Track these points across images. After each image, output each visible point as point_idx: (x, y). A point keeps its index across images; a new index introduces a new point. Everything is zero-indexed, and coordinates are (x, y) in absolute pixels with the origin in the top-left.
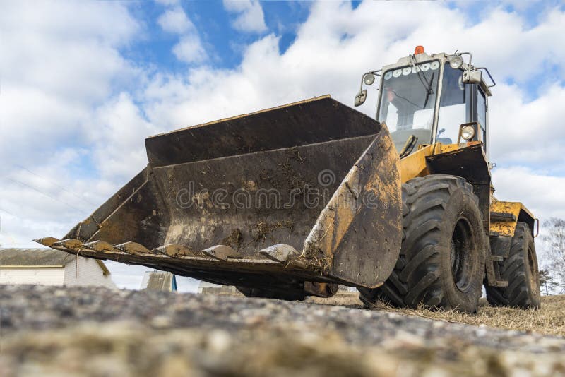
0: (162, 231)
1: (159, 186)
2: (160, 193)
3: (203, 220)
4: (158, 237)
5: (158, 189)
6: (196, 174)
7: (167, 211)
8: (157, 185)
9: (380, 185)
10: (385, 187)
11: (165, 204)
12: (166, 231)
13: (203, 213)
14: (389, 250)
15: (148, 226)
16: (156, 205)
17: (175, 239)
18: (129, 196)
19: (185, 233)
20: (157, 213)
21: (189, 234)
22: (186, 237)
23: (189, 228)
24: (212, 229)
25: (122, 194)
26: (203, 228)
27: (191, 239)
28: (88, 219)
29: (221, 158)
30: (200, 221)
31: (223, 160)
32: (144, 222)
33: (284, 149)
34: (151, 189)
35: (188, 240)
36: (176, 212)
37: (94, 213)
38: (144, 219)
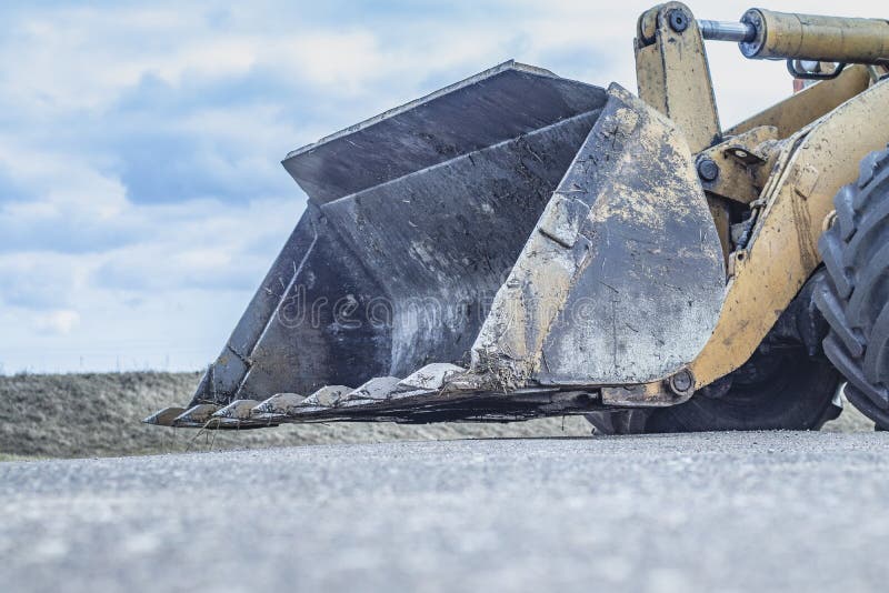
0: (380, 334)
1: (346, 239)
2: (352, 254)
3: (445, 292)
4: (373, 348)
5: (344, 245)
6: (397, 207)
7: (379, 287)
8: (339, 239)
9: (634, 198)
10: (648, 196)
11: (368, 273)
12: (389, 332)
13: (440, 278)
14: (690, 303)
15: (346, 333)
16: (351, 281)
17: (409, 344)
18: (287, 283)
19: (423, 329)
20: (357, 298)
21: (430, 327)
22: (427, 337)
23: (426, 313)
24: (464, 307)
25: (274, 283)
26: (450, 308)
27: (436, 338)
28: (223, 354)
29: (422, 171)
30: (440, 296)
31: (425, 174)
32: (335, 326)
33: (506, 142)
34: (329, 252)
35: (431, 341)
36: (396, 286)
37: (231, 339)
38: (331, 320)
